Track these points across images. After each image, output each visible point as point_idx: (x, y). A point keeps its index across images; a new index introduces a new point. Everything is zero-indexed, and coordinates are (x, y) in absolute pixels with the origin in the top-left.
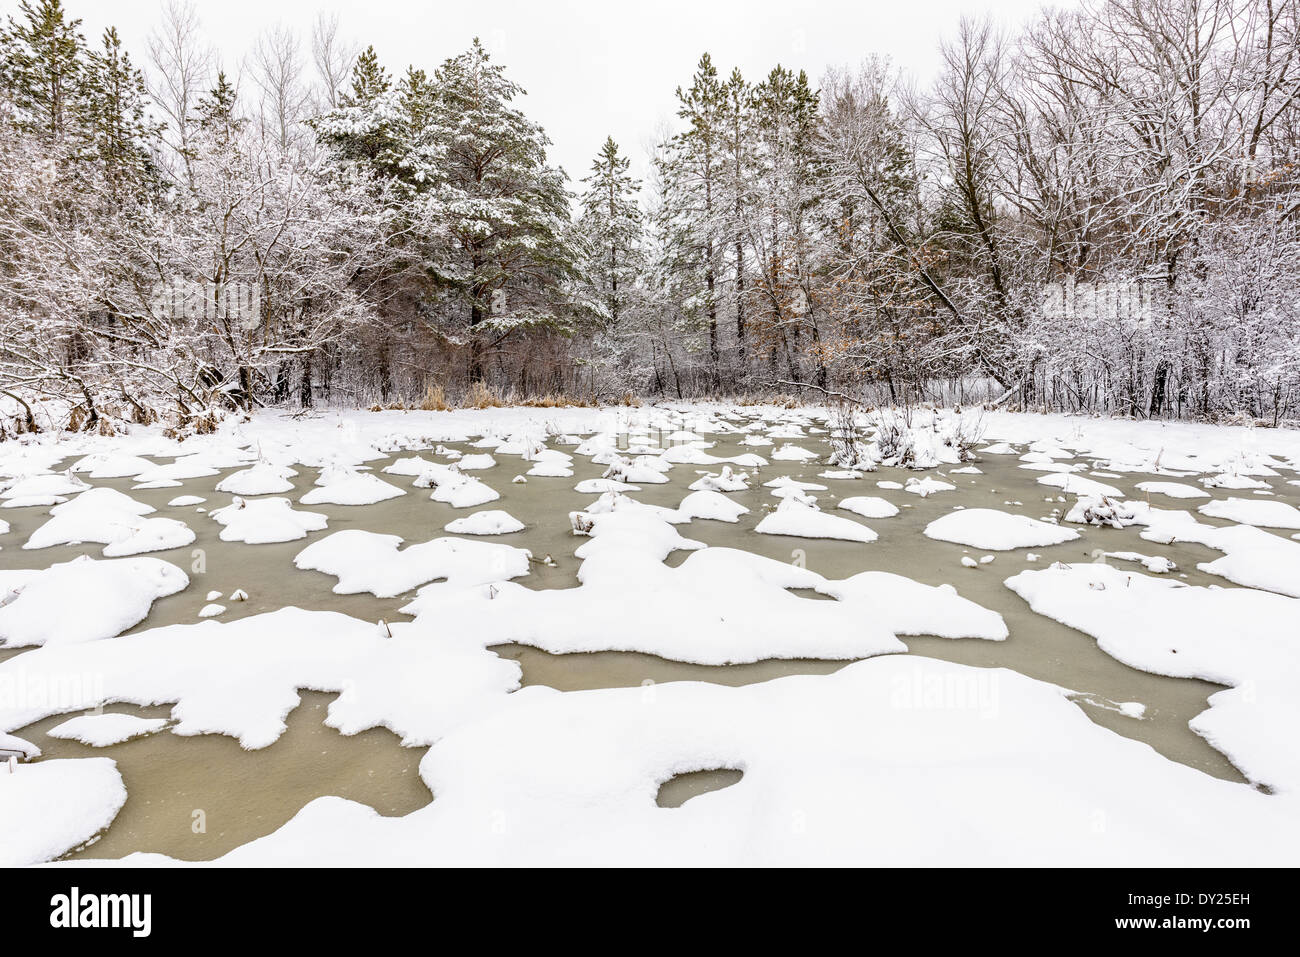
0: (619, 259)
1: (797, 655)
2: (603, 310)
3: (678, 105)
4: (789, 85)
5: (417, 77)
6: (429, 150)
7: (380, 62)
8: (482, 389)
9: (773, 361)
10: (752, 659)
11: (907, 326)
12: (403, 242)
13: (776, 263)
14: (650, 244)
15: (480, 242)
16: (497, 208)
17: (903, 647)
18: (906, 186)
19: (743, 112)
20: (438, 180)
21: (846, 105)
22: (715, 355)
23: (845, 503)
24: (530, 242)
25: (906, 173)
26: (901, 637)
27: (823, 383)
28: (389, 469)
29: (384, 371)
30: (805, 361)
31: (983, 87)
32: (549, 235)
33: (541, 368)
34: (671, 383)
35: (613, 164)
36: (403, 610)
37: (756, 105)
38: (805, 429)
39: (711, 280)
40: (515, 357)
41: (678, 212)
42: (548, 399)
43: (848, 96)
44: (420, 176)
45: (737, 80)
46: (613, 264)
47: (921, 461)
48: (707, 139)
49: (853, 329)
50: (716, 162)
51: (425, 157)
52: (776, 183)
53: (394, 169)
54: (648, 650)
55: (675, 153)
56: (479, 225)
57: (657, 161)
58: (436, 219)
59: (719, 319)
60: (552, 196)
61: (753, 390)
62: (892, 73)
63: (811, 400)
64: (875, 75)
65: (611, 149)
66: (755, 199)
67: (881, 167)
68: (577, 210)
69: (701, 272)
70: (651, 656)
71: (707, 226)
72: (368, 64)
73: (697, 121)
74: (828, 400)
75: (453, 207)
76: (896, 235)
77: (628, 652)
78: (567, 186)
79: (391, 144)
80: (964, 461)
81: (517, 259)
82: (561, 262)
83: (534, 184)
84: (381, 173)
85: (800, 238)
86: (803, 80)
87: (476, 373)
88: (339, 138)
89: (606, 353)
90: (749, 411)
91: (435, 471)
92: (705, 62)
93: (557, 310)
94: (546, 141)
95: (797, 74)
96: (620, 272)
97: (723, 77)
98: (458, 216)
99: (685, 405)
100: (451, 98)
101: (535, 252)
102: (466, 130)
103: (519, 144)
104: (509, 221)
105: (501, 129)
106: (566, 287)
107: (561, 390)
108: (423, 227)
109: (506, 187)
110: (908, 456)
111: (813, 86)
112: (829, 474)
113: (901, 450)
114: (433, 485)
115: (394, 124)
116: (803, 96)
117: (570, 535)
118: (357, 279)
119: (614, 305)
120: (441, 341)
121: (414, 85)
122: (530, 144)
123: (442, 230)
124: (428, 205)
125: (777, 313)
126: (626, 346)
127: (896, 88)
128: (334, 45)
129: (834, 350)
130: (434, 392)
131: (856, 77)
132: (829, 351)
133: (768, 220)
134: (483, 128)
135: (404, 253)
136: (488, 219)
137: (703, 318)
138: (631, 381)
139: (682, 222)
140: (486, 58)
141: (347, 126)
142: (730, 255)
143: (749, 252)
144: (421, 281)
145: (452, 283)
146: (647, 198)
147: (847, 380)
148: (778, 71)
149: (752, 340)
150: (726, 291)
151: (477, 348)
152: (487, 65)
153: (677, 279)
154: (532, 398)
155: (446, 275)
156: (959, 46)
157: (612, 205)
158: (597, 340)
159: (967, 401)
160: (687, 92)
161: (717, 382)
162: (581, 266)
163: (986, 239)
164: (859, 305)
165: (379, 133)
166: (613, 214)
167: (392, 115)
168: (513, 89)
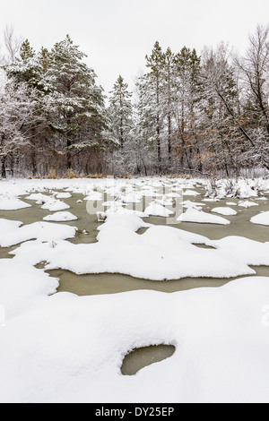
0: (124, 123)
1: (200, 275)
2: (117, 141)
3: (146, 62)
4: (188, 54)
5: (44, 52)
6: (50, 78)
7: (31, 46)
8: (71, 171)
9: (182, 161)
10: (178, 278)
11: (233, 147)
12: (39, 113)
13: (183, 124)
14: (135, 117)
15: (70, 114)
16: (76, 101)
17: (253, 272)
18: (234, 94)
19: (171, 64)
20: (53, 90)
21: (210, 62)
22: (160, 159)
23: (213, 210)
24: (89, 114)
25: (234, 89)
26: (251, 266)
27: (201, 169)
28: (28, 198)
29: (34, 164)
30: (193, 161)
31: (265, 54)
32: (96, 112)
33: (94, 163)
34: (143, 170)
35: (122, 86)
36: (10, 253)
37: (176, 62)
38: (195, 186)
39: (158, 130)
40: (84, 159)
41: (146, 104)
42: (96, 175)
43: (212, 59)
44: (46, 88)
45: (169, 52)
46: (121, 125)
47: (243, 195)
48: (157, 76)
49: (212, 148)
50: (161, 84)
51: (48, 81)
52: (184, 92)
53: (35, 85)
54: (125, 273)
55: (145, 81)
56: (69, 108)
57: (137, 84)
58: (52, 105)
59: (162, 146)
60: (97, 97)
61: (174, 172)
62: (229, 48)
63: (196, 176)
64: (222, 49)
65: (121, 80)
66: (175, 99)
67: (224, 87)
68: (107, 104)
69: (155, 127)
70: (126, 275)
71: (157, 109)
72: (26, 46)
73: (154, 68)
74: (202, 176)
75: (59, 100)
76: (230, 112)
77: (115, 273)
78: (103, 93)
79: (35, 76)
80: (259, 196)
81: (84, 122)
82: (101, 123)
83: (90, 92)
84: (30, 86)
85: (192, 114)
86: (194, 52)
87: (69, 165)
88: (14, 73)
89: (119, 159)
90: (173, 180)
91: (45, 198)
92: (157, 45)
93: (99, 141)
94: (95, 75)
95: (191, 50)
96: (124, 128)
97: (164, 51)
98: (61, 104)
99: (148, 178)
100: (58, 58)
101: (91, 119)
102: (64, 70)
103: (84, 76)
104: (80, 106)
105: (77, 70)
106: (103, 132)
107: (101, 172)
108: (47, 108)
109: (79, 93)
110: (237, 193)
111: (198, 54)
112: (205, 200)
113: (235, 191)
114: (43, 203)
115: (36, 68)
116: (195, 59)
117: (96, 221)
118: (22, 128)
119: (121, 140)
120: (55, 153)
121: (44, 54)
122: (89, 76)
123: (54, 109)
124: (49, 99)
125: (183, 143)
126: (127, 156)
127: (231, 54)
128: (13, 38)
129: (205, 157)
130: (52, 172)
131: (215, 50)
132: (203, 157)
133: (180, 107)
134: (70, 70)
135: (39, 118)
136: (72, 105)
137: (155, 146)
138: (128, 169)
139: (147, 108)
140: (71, 42)
141: (17, 69)
142: (166, 121)
143: (173, 120)
144: (46, 129)
145: (59, 131)
146: (134, 99)
147: (210, 168)
148: (184, 49)
149: (173, 153)
150: (164, 135)
151: (69, 155)
152: (72, 45)
153: (146, 130)
154: (90, 175)
155: (57, 127)
156: (256, 37)
157: (121, 102)
158: (115, 154)
159: (256, 176)
160: (149, 57)
161: (160, 170)
162: (109, 125)
163: (265, 114)
164: (215, 139)
165: (30, 71)
166: (122, 105)
167: (35, 64)
168: (82, 54)
